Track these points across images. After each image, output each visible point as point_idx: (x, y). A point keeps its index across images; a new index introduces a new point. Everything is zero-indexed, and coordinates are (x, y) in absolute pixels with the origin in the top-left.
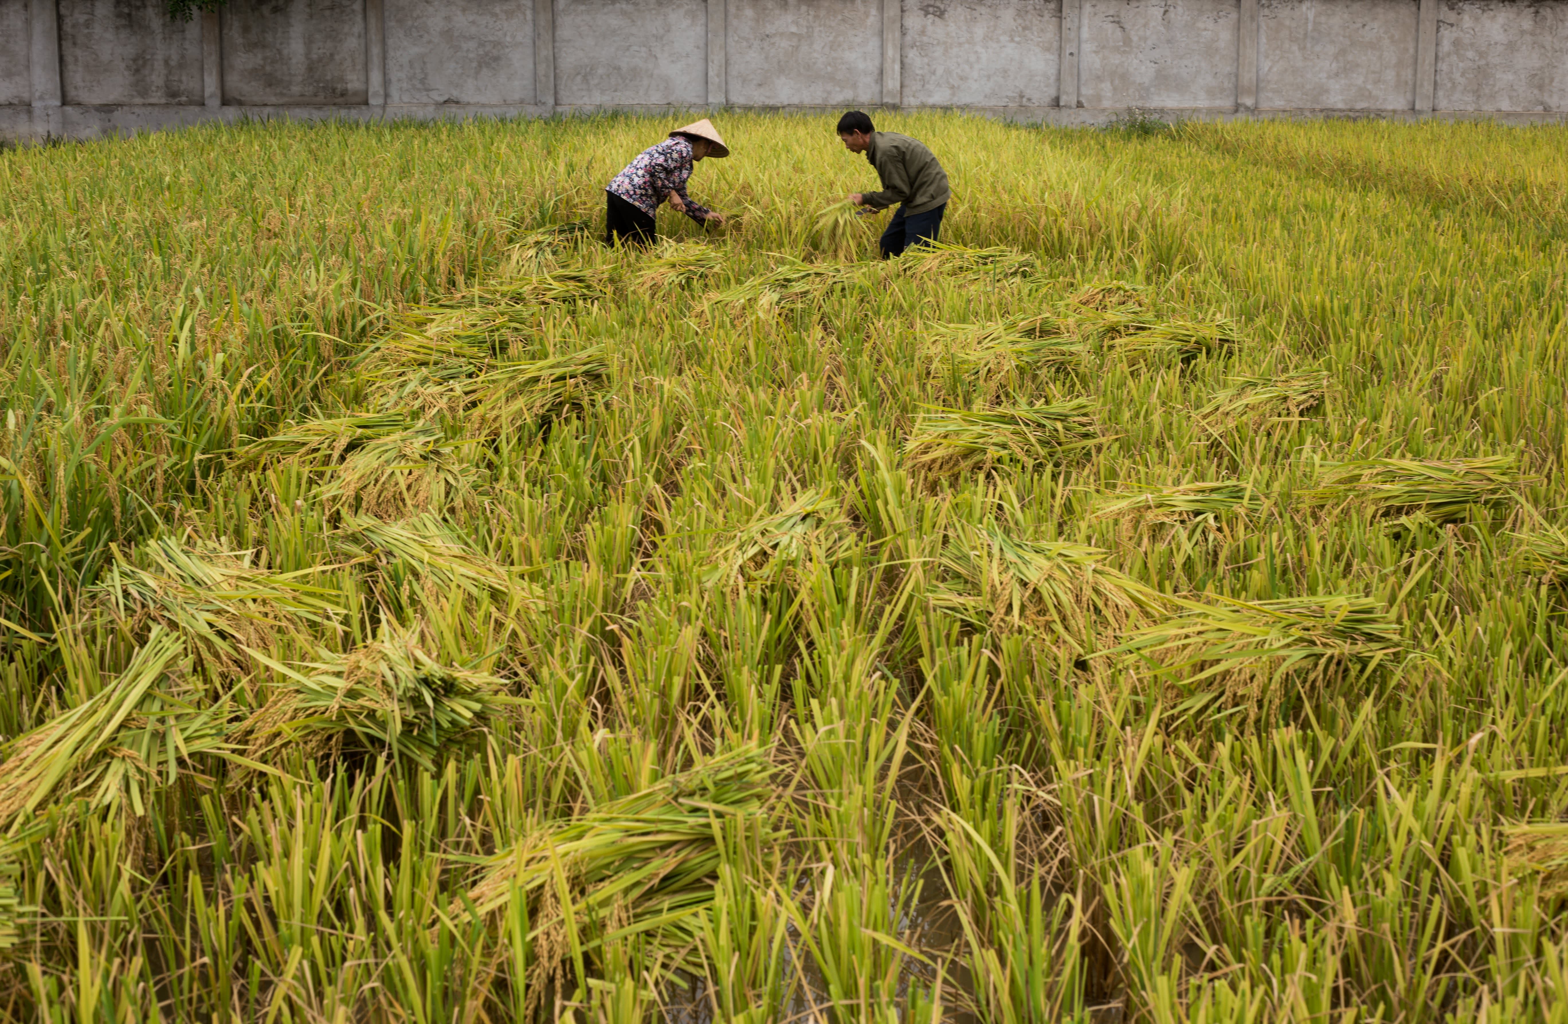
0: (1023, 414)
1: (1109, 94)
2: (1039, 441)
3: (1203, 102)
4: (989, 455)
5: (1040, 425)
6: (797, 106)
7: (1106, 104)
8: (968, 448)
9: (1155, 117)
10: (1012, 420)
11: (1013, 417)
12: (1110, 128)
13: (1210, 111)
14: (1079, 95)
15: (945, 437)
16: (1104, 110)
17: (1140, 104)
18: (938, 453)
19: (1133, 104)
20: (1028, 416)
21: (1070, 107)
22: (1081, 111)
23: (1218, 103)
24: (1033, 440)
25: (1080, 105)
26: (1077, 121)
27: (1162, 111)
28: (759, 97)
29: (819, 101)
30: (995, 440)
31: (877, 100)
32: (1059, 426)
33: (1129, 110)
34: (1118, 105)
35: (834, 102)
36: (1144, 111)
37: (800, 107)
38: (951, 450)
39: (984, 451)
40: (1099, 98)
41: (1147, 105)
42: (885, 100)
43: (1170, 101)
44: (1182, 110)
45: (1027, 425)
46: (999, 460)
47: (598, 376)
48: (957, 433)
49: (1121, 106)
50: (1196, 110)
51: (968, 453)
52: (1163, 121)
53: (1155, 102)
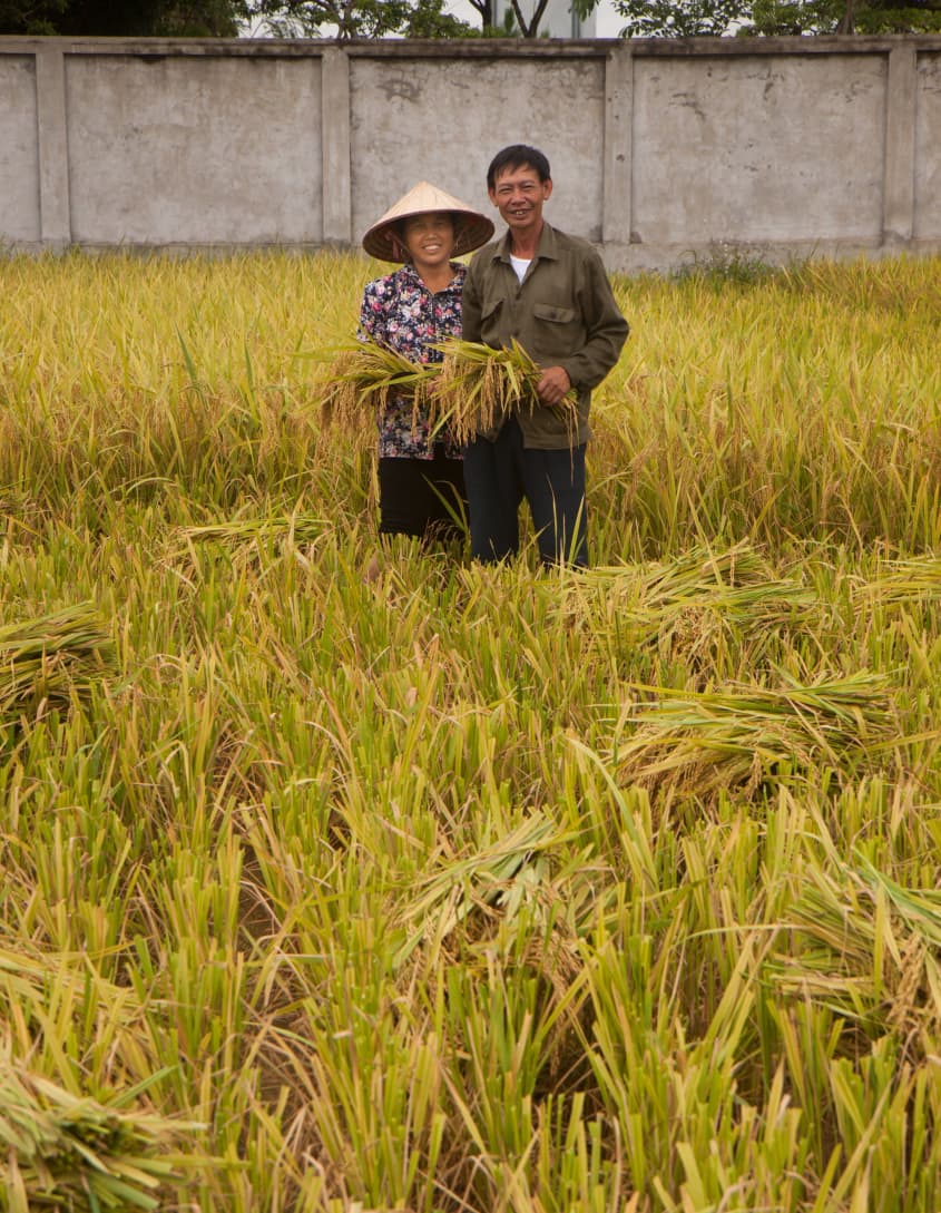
0: (798, 697)
1: (681, 222)
2: (830, 741)
3: (829, 231)
4: (756, 762)
5: (828, 715)
6: (185, 244)
7: (676, 236)
8: (721, 751)
9: (755, 255)
10: (784, 707)
11: (784, 701)
12: (683, 277)
13: (839, 244)
14: (633, 223)
15: (681, 734)
16: (673, 246)
17: (730, 235)
18: (672, 761)
19: (720, 236)
20: (808, 700)
21: (620, 243)
22: (636, 249)
23: (853, 231)
24: (821, 739)
25: (635, 239)
26: (630, 266)
27: (765, 246)
28: (123, 230)
29: (221, 237)
30: (760, 739)
31: (314, 234)
32: (857, 713)
33: (713, 245)
34: (694, 238)
35: (246, 239)
36: (736, 246)
37: (191, 247)
38: (694, 756)
39: (749, 755)
40: (664, 228)
41: (742, 238)
42: (328, 235)
43: (774, 229)
44: (795, 244)
45: (806, 713)
46: (774, 769)
47: (86, 653)
48: (698, 729)
49: (704, 238)
50: (819, 243)
51: (725, 758)
52: (767, 261)
53: (754, 232)
